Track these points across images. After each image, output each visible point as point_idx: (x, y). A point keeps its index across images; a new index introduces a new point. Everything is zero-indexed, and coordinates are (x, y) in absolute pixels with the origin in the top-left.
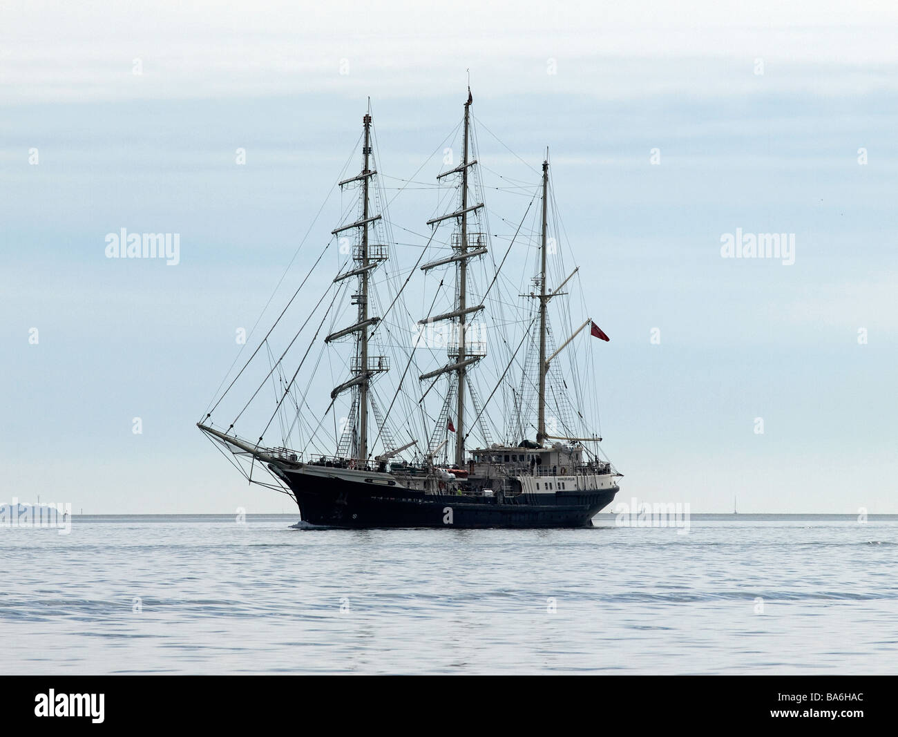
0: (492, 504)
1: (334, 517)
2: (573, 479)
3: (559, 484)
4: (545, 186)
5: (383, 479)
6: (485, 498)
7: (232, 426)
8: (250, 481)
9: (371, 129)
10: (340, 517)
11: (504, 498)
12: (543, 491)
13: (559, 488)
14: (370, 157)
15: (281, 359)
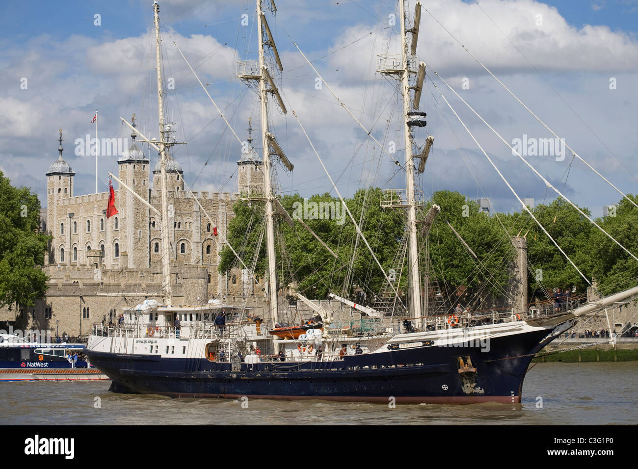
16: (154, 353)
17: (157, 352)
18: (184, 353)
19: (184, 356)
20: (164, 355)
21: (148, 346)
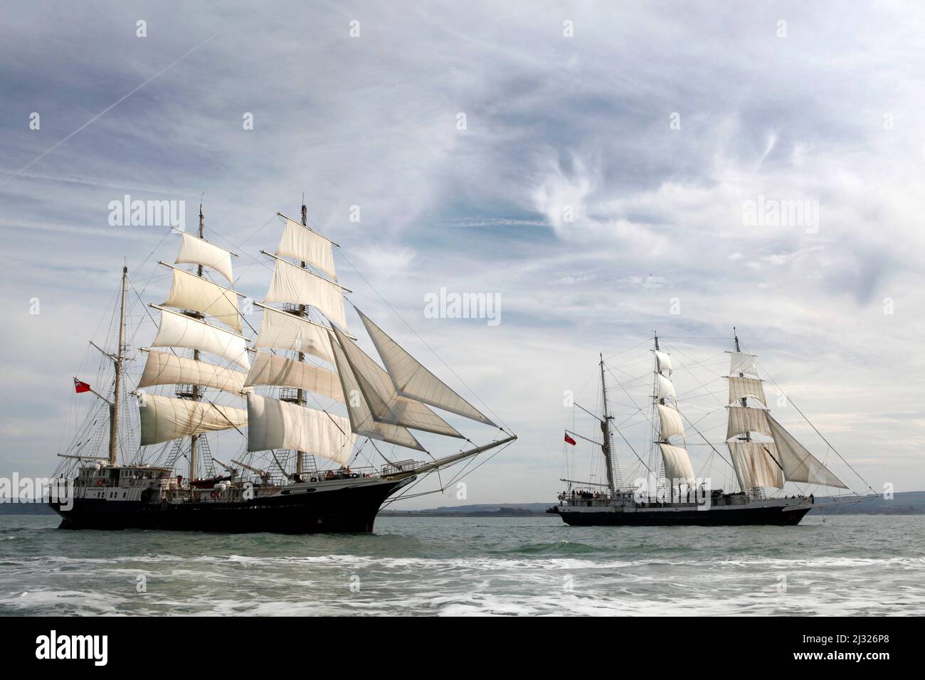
16: (100, 498)
17: (103, 497)
18: (124, 497)
19: (124, 499)
20: (108, 499)
21: (96, 492)
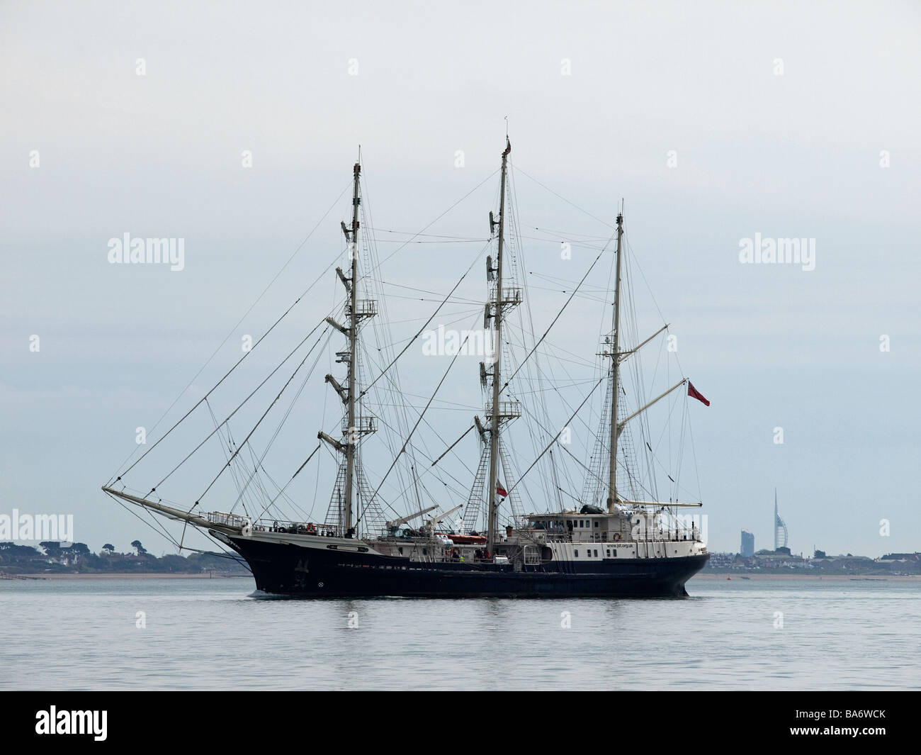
0: (505, 572)
1: (297, 585)
2: (631, 546)
3: (608, 551)
4: (619, 239)
5: (352, 546)
6: (496, 565)
7: (154, 490)
8: (181, 547)
9: (361, 179)
10: (303, 586)
11: (523, 566)
12: (583, 557)
13: (609, 555)
14: (359, 207)
15: (228, 419)
